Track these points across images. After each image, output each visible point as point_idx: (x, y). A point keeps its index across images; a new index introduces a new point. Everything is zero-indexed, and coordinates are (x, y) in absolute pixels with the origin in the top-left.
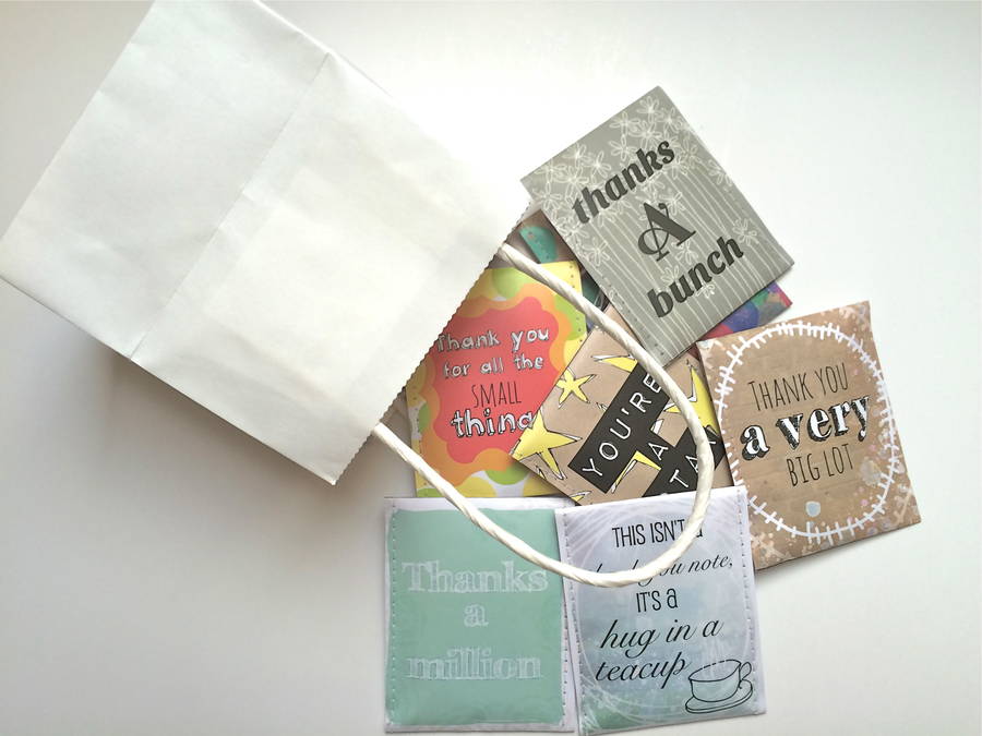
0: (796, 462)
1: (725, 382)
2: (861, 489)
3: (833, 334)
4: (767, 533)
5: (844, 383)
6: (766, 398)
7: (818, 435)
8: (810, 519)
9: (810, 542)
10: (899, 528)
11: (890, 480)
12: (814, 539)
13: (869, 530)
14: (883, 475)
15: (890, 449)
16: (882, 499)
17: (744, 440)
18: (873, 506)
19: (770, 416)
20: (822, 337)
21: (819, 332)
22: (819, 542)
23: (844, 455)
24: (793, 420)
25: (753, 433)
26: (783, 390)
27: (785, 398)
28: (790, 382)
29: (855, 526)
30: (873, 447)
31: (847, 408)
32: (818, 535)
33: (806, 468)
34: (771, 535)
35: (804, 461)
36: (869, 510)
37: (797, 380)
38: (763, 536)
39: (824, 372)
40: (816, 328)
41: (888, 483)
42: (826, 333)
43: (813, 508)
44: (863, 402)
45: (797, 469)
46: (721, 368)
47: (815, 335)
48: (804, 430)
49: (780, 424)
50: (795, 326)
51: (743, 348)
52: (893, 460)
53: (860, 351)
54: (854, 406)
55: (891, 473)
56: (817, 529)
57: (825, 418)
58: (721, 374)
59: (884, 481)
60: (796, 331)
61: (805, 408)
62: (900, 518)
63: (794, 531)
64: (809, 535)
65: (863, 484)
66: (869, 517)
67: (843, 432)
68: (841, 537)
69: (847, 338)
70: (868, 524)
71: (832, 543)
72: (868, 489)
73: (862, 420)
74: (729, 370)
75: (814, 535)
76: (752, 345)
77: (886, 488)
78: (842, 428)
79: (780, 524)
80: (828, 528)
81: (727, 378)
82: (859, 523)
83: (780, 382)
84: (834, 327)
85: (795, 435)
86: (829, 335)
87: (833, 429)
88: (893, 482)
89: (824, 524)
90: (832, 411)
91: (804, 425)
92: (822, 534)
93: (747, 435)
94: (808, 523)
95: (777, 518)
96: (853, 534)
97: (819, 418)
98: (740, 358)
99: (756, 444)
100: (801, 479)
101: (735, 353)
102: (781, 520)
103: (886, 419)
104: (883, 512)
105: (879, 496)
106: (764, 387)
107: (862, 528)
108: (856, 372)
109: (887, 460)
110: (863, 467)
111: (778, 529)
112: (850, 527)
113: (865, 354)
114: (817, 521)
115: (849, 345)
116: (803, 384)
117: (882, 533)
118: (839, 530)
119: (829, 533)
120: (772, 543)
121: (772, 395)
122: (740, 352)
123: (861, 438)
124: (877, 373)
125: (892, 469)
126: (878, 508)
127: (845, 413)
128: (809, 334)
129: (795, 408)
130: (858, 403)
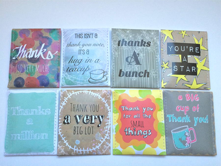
0: (77, 128)
1: (65, 102)
2: (94, 141)
3: (98, 96)
4: (63, 146)
5: (97, 110)
6: (74, 108)
7: (85, 122)
8: (76, 145)
9: (75, 151)
10: (103, 155)
11: (104, 140)
12: (76, 151)
13: (93, 153)
14: (102, 138)
15: (107, 131)
16: (100, 145)
17: (65, 118)
18: (96, 146)
19: (73, 114)
20: (95, 96)
21: (94, 95)
22: (77, 152)
23: (91, 129)
24: (79, 116)
25: (68, 117)
26: (79, 108)
27: (79, 110)
28: (82, 105)
29: (89, 150)
30: (101, 130)
31: (96, 117)
32: (77, 150)
33: (79, 130)
34: (64, 147)
35: (79, 128)
36: (95, 147)
37: (84, 106)
38: (62, 146)
39: (92, 106)
40: (94, 94)
41: (103, 141)
42: (96, 95)
43: (78, 142)
44: (102, 117)
45: (76, 130)
46: (65, 98)
47: (93, 95)
48: (82, 120)
49: (75, 117)
50: (89, 92)
51: (72, 94)
52: (107, 135)
53: (105, 102)
54: (99, 117)
55: (105, 138)
56: (77, 148)
57: (89, 118)
58: (64, 99)
59: (102, 140)
60: (88, 93)
61: (84, 114)
62: (104, 152)
63: (70, 147)
64: (75, 149)
65: (95, 139)
66: (94, 149)
67: (93, 123)
68: (84, 153)
69: (102, 98)
70: (93, 151)
71: (81, 154)
72: (96, 141)
73: (100, 122)
74: (67, 99)
75: (76, 150)
76: (75, 94)
77: (102, 142)
78: (93, 122)
79: (67, 144)
80: (81, 149)
81: (65, 100)
82: (90, 150)
83: (79, 106)
84: (99, 94)
85: (79, 121)
86: (97, 96)
87: (90, 121)
88: (105, 141)
89: (79, 147)
90: (91, 117)
91: (82, 118)
92: (78, 150)
93: (66, 117)
94: (75, 146)
95: (67, 142)
96: (88, 153)
97: (87, 117)
98: (70, 96)
99: (67, 120)
100: (76, 133)
101: (70, 95)
102: (68, 143)
103: (108, 123)
104: (99, 149)
105: (99, 144)
106: (74, 106)
107: (91, 152)
108: (102, 108)
109: (105, 134)
110: (97, 134)
111: (66, 145)
112: (88, 150)
113: (107, 104)
114: (78, 146)
115: (102, 100)
116: (85, 107)
117: (97, 155)
118: (84, 150)
119: (81, 150)
120: (63, 149)
121: (76, 108)
122: (71, 95)
123: (98, 126)
124: (109, 110)
125: (106, 137)
126: (98, 147)
127: (95, 118)
128: (92, 94)
129: (81, 113)
130: (100, 117)
